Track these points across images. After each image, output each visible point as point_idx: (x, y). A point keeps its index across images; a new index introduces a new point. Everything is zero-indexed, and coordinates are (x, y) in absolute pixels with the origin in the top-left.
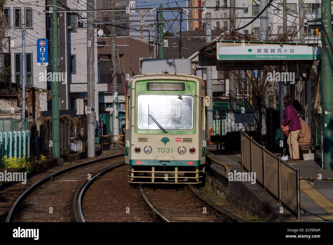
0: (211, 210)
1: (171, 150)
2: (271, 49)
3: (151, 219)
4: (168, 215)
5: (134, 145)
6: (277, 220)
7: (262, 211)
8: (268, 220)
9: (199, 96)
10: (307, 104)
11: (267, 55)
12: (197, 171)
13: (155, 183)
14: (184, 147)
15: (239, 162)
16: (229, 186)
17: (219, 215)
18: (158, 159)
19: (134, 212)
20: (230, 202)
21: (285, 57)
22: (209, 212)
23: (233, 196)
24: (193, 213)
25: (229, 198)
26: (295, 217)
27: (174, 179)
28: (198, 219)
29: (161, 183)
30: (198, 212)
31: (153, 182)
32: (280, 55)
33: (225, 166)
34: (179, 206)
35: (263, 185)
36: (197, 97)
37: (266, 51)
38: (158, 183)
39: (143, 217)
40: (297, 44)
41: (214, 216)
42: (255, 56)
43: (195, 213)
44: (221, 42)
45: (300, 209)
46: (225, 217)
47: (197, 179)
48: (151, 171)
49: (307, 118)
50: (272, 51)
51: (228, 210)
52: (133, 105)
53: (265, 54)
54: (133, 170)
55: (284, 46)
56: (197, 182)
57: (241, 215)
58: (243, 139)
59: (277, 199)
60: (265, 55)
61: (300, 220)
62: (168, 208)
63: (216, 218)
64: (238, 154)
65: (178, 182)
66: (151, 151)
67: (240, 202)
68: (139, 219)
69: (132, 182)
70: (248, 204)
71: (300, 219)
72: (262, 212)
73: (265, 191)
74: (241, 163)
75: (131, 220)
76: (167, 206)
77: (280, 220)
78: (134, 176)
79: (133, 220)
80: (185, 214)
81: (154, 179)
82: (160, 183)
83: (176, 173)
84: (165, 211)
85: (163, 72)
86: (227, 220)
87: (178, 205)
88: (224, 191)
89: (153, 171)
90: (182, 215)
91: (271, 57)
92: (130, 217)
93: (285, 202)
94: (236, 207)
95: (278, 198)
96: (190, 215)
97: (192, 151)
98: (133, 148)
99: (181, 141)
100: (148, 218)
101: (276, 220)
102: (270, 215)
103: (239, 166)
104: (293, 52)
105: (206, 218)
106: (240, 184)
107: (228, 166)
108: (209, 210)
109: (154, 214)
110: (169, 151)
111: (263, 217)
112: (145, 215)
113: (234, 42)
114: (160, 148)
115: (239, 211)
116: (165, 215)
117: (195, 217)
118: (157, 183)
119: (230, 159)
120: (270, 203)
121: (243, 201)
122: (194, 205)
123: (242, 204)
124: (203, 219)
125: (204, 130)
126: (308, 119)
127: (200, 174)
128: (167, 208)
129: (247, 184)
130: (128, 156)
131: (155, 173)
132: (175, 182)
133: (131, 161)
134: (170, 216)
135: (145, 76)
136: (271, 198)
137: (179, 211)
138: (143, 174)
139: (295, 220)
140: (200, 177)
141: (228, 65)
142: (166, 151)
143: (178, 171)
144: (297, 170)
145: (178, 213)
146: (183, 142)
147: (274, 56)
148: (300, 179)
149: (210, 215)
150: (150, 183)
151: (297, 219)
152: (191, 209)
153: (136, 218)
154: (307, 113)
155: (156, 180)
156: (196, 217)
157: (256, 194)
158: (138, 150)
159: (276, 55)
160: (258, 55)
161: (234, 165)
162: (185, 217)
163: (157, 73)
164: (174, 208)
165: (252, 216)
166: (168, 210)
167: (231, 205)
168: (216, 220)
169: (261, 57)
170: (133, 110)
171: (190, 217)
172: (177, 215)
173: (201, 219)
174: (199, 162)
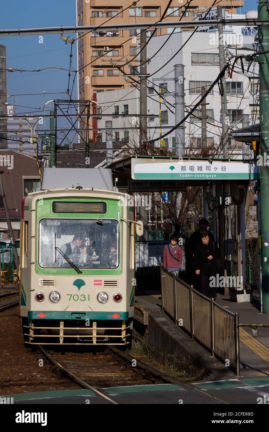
0: (127, 364)
1: (87, 297)
2: (198, 167)
3: (54, 375)
4: (73, 370)
5: (34, 290)
6: (211, 376)
7: (191, 365)
8: (199, 376)
9: (126, 221)
10: (240, 234)
11: (193, 174)
12: (124, 327)
13: (64, 344)
14: (105, 293)
15: (158, 305)
16: (146, 334)
17: (138, 370)
18: (68, 310)
19: (32, 366)
20: (148, 354)
21: (215, 176)
22: (124, 367)
23: (152, 346)
24: (104, 368)
25: (147, 349)
26: (232, 372)
27: (91, 338)
28: (111, 375)
29: (73, 344)
30: (110, 367)
31: (61, 342)
32: (209, 174)
33: (142, 309)
34: (86, 359)
35: (191, 333)
36: (124, 222)
37: (192, 168)
38: (69, 344)
39: (43, 372)
40: (229, 160)
41: (131, 371)
42: (178, 174)
43: (106, 368)
44: (136, 157)
45: (240, 362)
46: (146, 372)
47: (123, 338)
48: (59, 327)
49: (241, 250)
50: (199, 169)
51: (147, 363)
52: (33, 234)
53: (191, 172)
54: (32, 326)
55: (214, 162)
56: (123, 342)
57: (164, 370)
58: (165, 277)
59: (210, 351)
60: (190, 174)
61: (239, 377)
62: (73, 361)
63: (134, 374)
64: (154, 295)
65: (97, 342)
66: (58, 298)
67: (162, 354)
68: (39, 376)
69: (31, 342)
70: (172, 356)
71: (240, 375)
72: (191, 367)
73: (193, 341)
74: (161, 306)
75: (30, 377)
76: (71, 359)
77: (215, 376)
78: (34, 334)
79: (32, 377)
80: (94, 368)
81: (63, 338)
82: (71, 344)
83: (93, 330)
84: (69, 365)
85: (73, 187)
86: (148, 376)
87: (84, 357)
88: (140, 341)
89: (62, 327)
90: (90, 371)
91: (198, 176)
92: (28, 373)
93: (219, 354)
94: (156, 360)
95: (210, 349)
96: (101, 371)
97: (118, 298)
98: (33, 295)
99: (101, 284)
100: (50, 374)
101: (209, 376)
102: (202, 370)
103: (158, 310)
104: (224, 170)
105: (121, 374)
106: (162, 332)
107: (145, 309)
108: (125, 363)
109: (58, 369)
110: (84, 299)
111: (192, 372)
112: (46, 371)
113: (153, 158)
114: (71, 295)
115: (160, 365)
116: (70, 370)
117: (107, 372)
118: (67, 344)
119: (145, 301)
120: (201, 355)
121: (165, 352)
122: (104, 358)
123: (164, 356)
124: (118, 375)
125: (133, 269)
126: (242, 252)
127: (128, 331)
128: (71, 362)
129: (171, 332)
130: (26, 305)
131: (64, 329)
132: (92, 342)
133: (30, 313)
134: (76, 372)
135: (49, 192)
136: (200, 349)
137: (87, 365)
138: (47, 332)
139: (233, 377)
140: (127, 336)
141: (143, 186)
142: (80, 299)
143: (97, 327)
144: (236, 314)
145: (85, 368)
146: (105, 285)
147: (202, 175)
148: (238, 326)
149: (125, 370)
150: (58, 344)
151: (235, 375)
152: (101, 363)
153: (35, 374)
154: (241, 244)
155: (66, 340)
156: (109, 373)
157: (182, 344)
158: (40, 298)
159: (204, 174)
160: (182, 174)
161: (153, 309)
162: (94, 372)
163: (67, 189)
164: (80, 362)
165: (178, 371)
166: (73, 363)
167: (150, 358)
168: (134, 376)
169: (186, 176)
170: (33, 240)
171: (101, 372)
172: (85, 371)
173: (116, 375)
174: (127, 313)
